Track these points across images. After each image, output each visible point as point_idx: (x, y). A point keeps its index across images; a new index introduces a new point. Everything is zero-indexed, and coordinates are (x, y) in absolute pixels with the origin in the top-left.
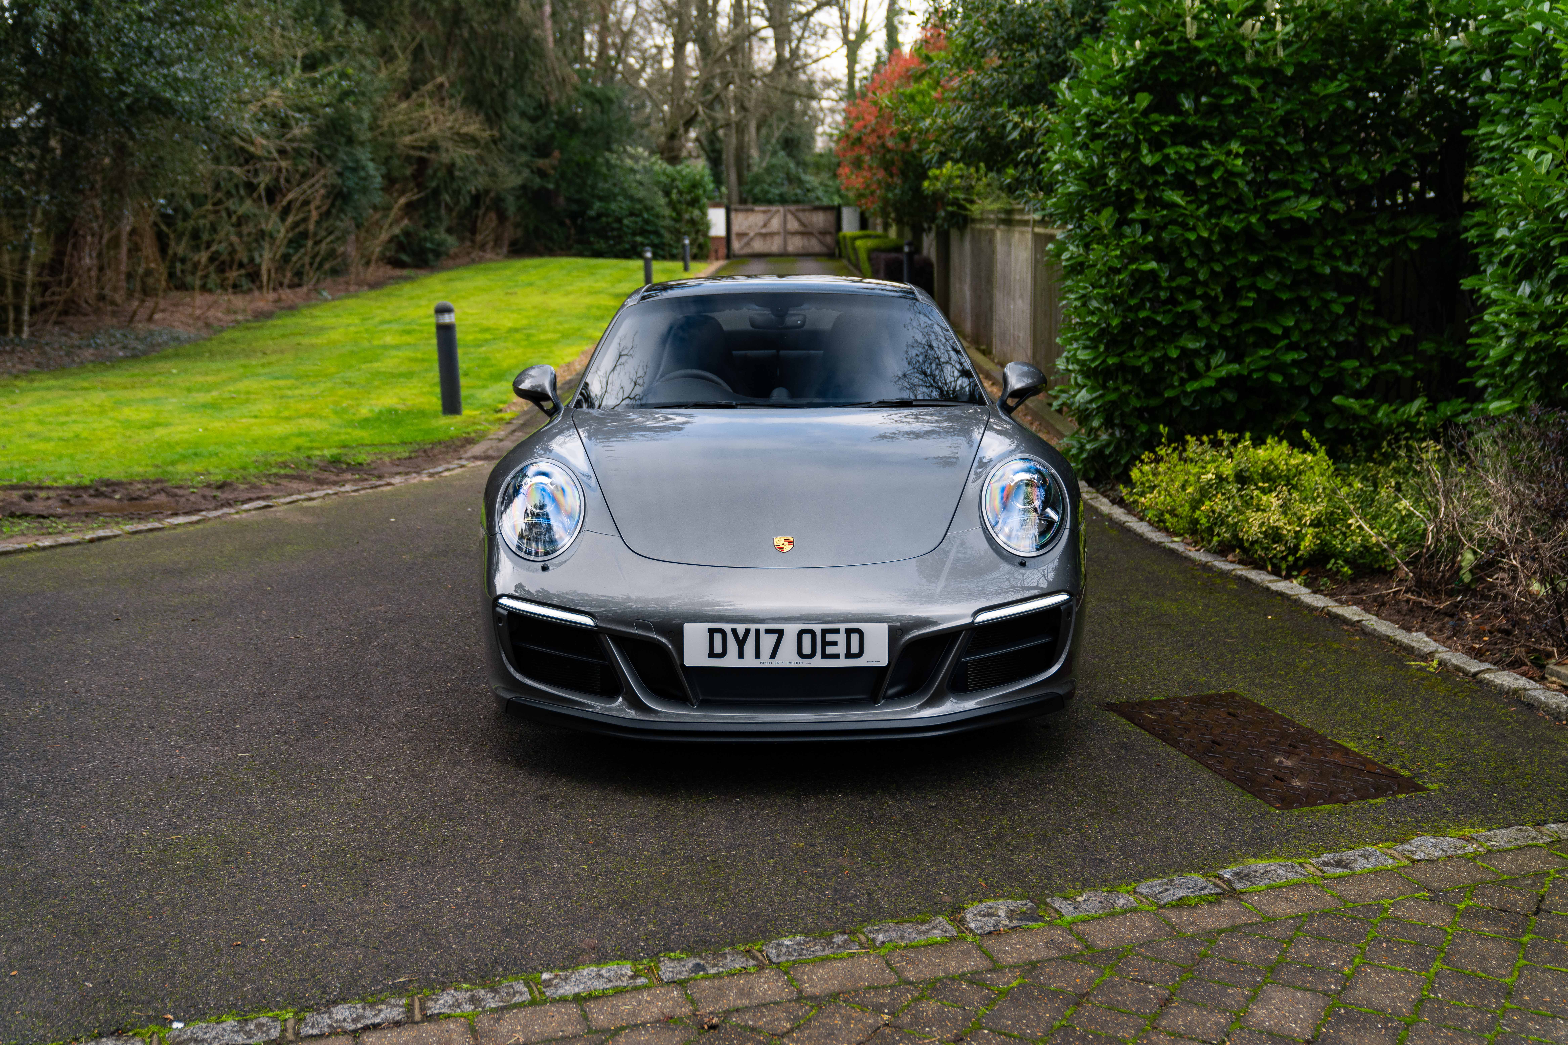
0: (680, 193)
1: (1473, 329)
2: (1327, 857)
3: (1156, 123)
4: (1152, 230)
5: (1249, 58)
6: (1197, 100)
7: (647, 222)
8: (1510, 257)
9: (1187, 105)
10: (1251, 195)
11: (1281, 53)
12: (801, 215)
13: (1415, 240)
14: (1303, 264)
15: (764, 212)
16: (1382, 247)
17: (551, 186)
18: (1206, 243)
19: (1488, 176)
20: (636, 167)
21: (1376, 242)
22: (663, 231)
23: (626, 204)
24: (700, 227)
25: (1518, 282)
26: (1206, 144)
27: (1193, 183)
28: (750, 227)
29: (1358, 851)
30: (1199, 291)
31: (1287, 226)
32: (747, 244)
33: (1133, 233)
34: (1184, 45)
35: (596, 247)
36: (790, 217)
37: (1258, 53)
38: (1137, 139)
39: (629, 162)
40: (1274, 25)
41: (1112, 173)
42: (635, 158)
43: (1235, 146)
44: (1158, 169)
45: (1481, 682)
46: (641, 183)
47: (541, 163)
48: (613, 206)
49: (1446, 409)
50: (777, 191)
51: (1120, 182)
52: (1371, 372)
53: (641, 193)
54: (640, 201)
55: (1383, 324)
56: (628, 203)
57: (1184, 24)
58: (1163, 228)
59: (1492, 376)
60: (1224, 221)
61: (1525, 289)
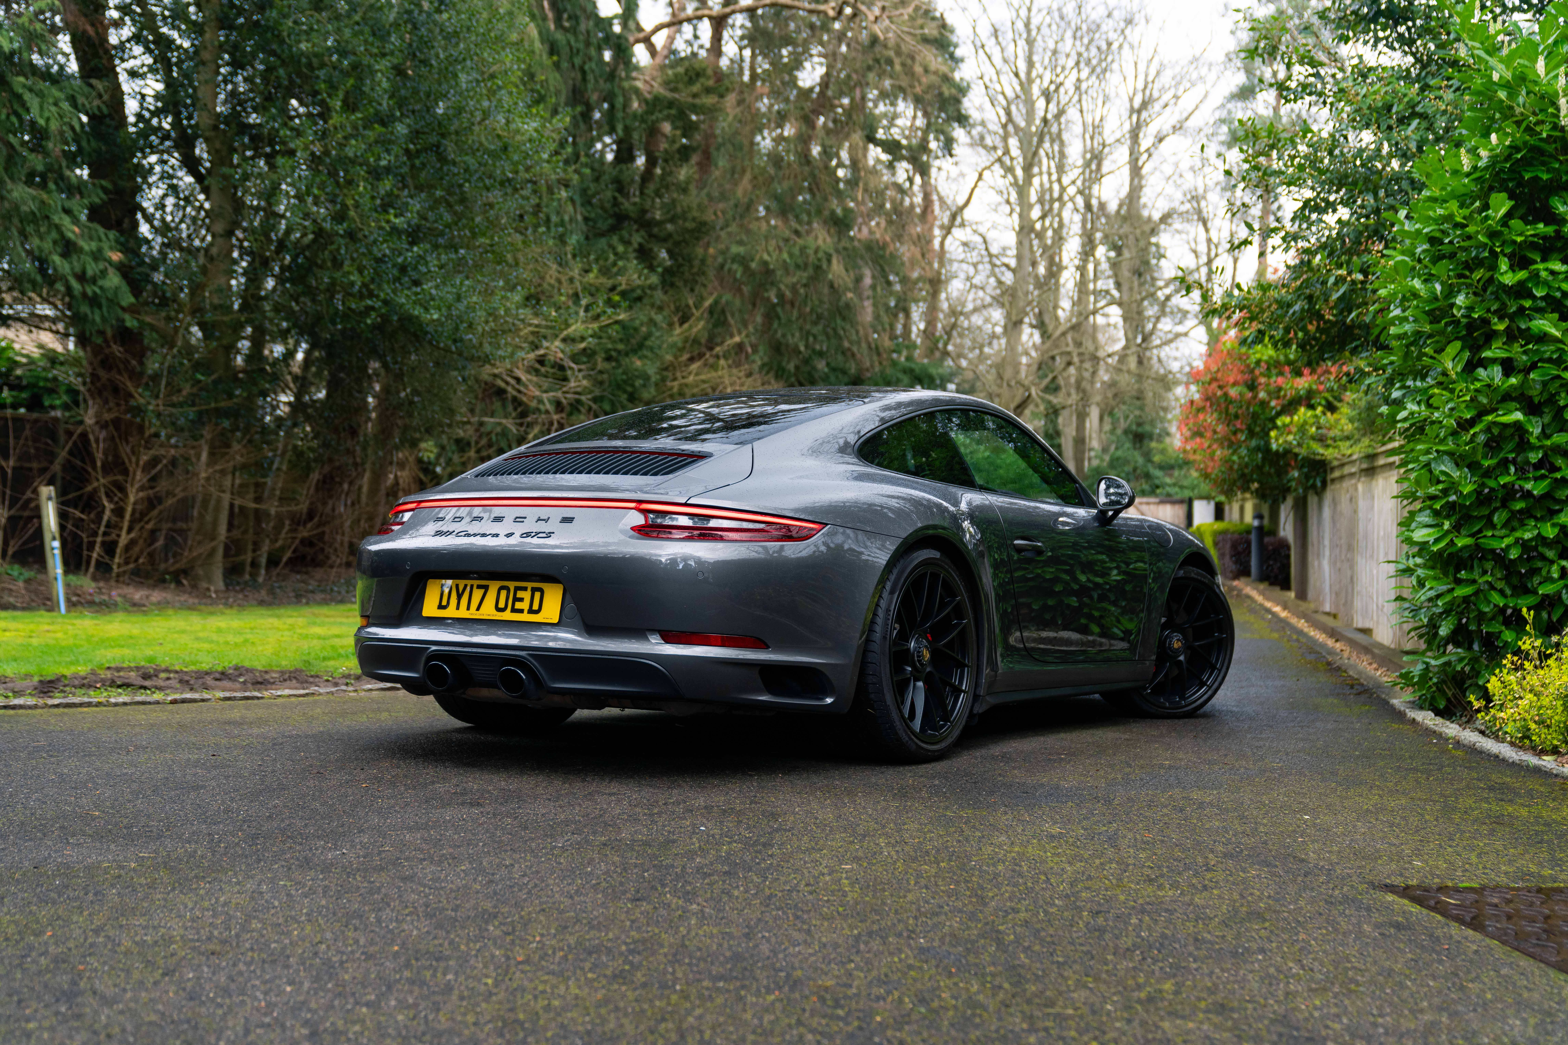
3: (1519, 233)
4: (1517, 371)
33: (1489, 375)
38: (1492, 252)
41: (1460, 300)
44: (1521, 291)
51: (1471, 310)
58: (1531, 367)
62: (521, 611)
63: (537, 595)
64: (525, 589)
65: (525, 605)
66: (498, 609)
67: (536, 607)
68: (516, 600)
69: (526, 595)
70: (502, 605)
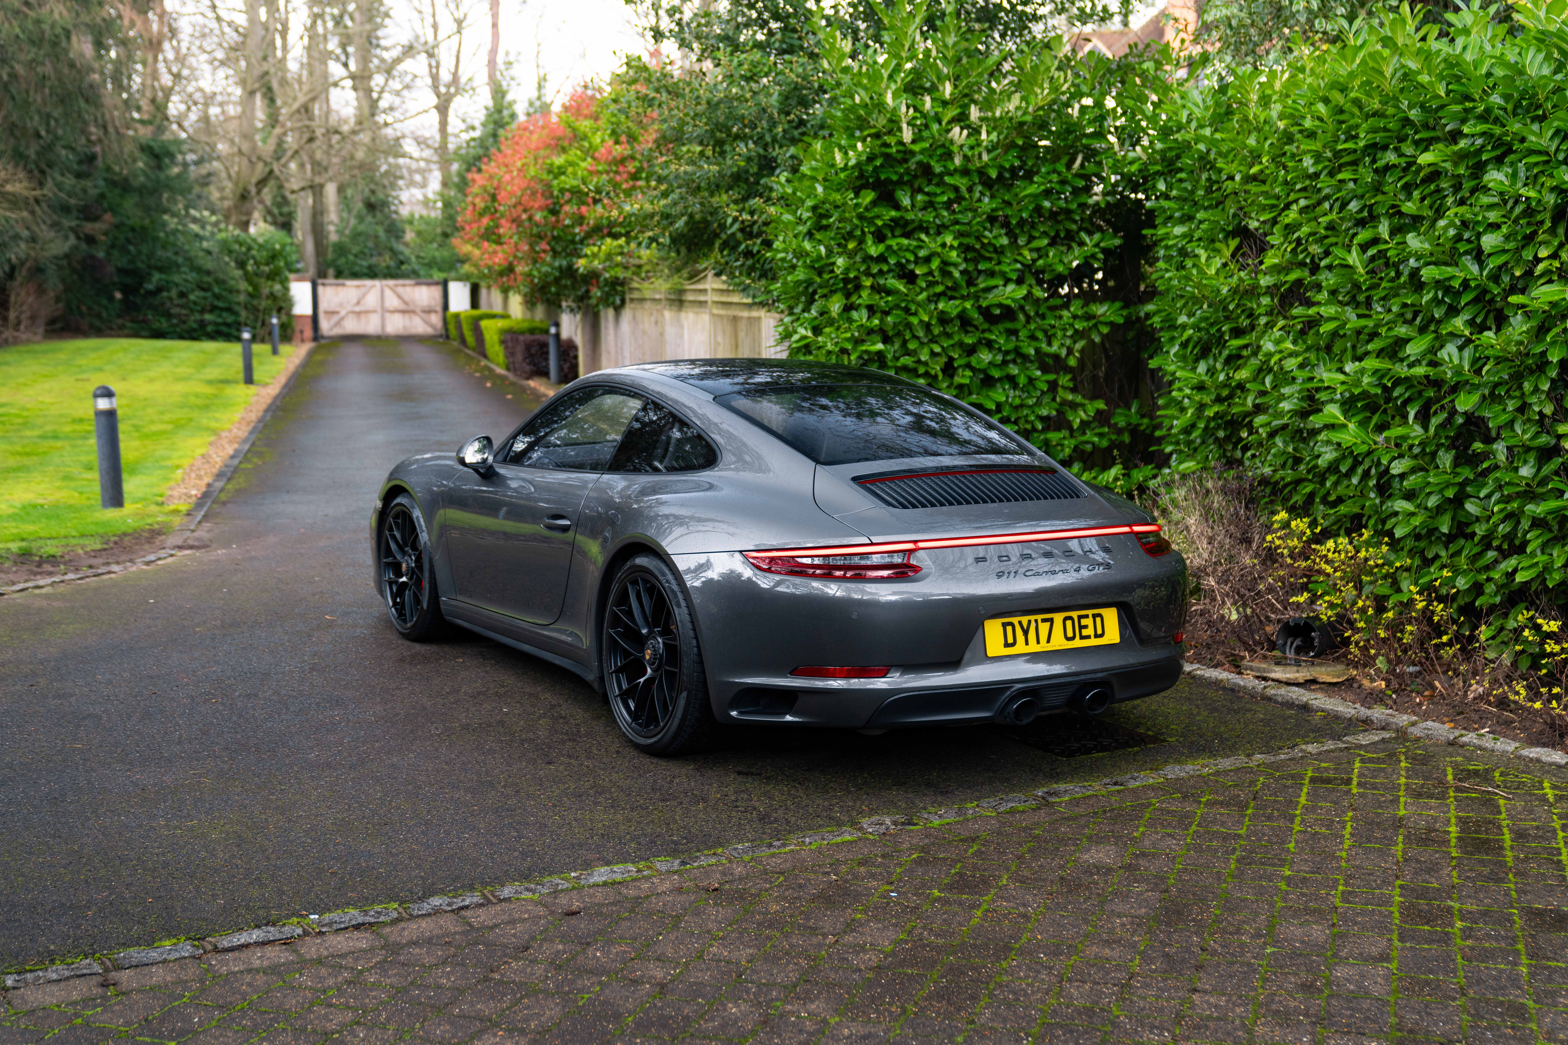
0: (256, 263)
1: (1161, 402)
2: (1107, 780)
3: (878, 217)
4: (878, 315)
5: (958, 161)
6: (912, 198)
7: (217, 297)
8: (1188, 341)
9: (906, 202)
10: (964, 284)
11: (985, 157)
12: (400, 290)
13: (1106, 324)
14: (1010, 346)
15: (358, 287)
16: (1076, 331)
17: (101, 255)
18: (927, 326)
19: (1167, 270)
20: (201, 232)
21: (1072, 325)
22: (237, 308)
23: (192, 276)
24: (283, 304)
25: (1197, 360)
26: (923, 236)
27: (912, 272)
28: (341, 305)
29: (1128, 776)
30: (922, 370)
31: (998, 312)
32: (338, 323)
33: (860, 316)
34: (901, 148)
35: (156, 325)
36: (388, 293)
37: (965, 157)
38: (863, 232)
39: (195, 227)
40: (980, 133)
41: (840, 261)
42: (202, 223)
43: (949, 239)
44: (882, 258)
45: (1194, 677)
46: (209, 253)
47: (89, 227)
48: (176, 278)
49: (1138, 475)
50: (365, 263)
51: (847, 270)
52: (1073, 442)
53: (209, 264)
54: (208, 273)
55: (1079, 399)
56: (194, 275)
57: (900, 129)
58: (887, 313)
59: (1178, 443)
60: (941, 306)
61: (1202, 367)
62: (1088, 637)
63: (1098, 620)
64: (1087, 616)
65: (1089, 631)
66: (1068, 639)
67: (1099, 632)
68: (1081, 627)
69: (1089, 622)
70: (1070, 634)
